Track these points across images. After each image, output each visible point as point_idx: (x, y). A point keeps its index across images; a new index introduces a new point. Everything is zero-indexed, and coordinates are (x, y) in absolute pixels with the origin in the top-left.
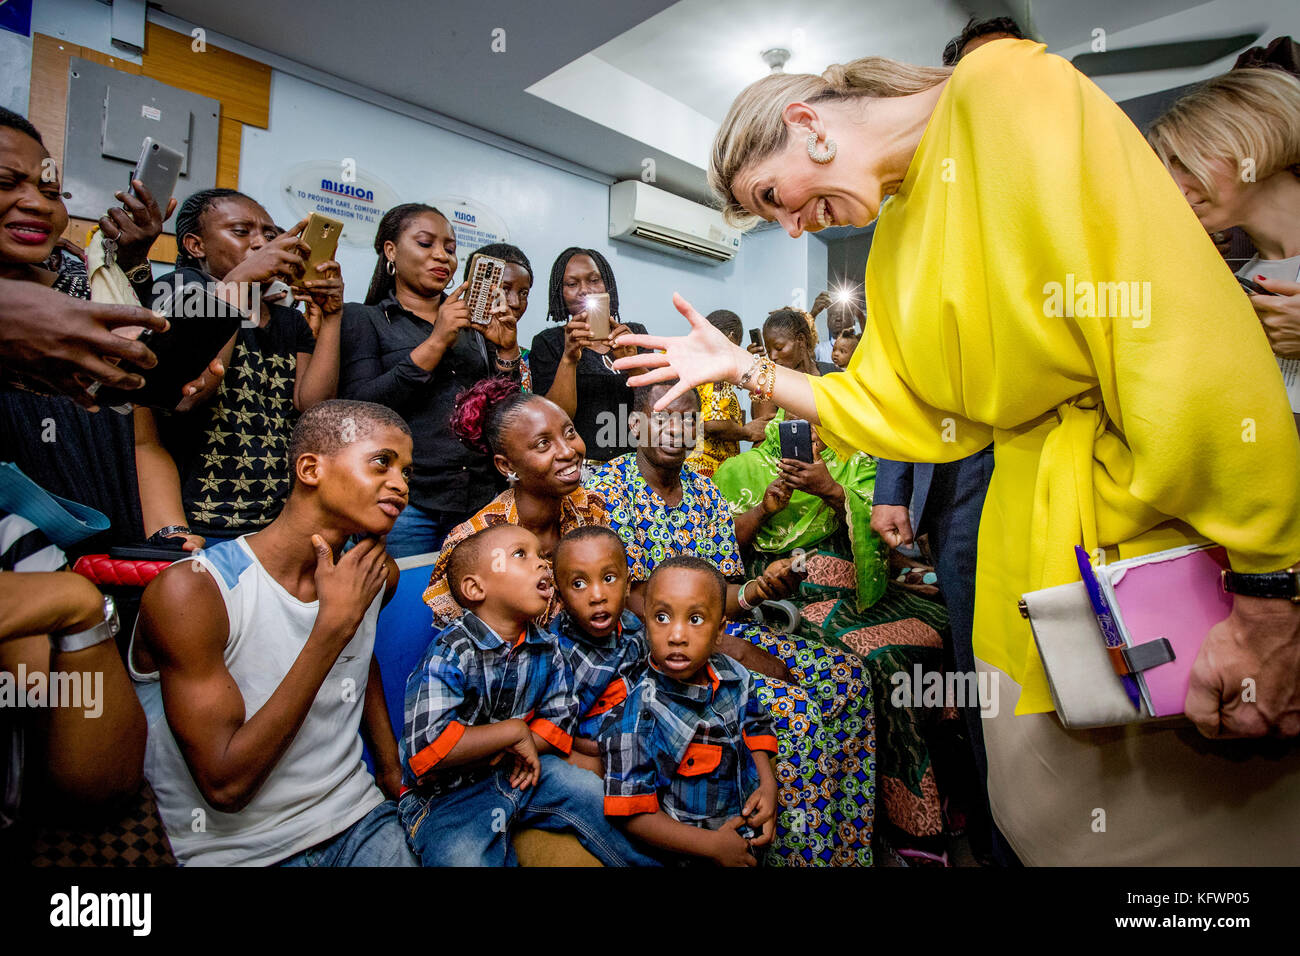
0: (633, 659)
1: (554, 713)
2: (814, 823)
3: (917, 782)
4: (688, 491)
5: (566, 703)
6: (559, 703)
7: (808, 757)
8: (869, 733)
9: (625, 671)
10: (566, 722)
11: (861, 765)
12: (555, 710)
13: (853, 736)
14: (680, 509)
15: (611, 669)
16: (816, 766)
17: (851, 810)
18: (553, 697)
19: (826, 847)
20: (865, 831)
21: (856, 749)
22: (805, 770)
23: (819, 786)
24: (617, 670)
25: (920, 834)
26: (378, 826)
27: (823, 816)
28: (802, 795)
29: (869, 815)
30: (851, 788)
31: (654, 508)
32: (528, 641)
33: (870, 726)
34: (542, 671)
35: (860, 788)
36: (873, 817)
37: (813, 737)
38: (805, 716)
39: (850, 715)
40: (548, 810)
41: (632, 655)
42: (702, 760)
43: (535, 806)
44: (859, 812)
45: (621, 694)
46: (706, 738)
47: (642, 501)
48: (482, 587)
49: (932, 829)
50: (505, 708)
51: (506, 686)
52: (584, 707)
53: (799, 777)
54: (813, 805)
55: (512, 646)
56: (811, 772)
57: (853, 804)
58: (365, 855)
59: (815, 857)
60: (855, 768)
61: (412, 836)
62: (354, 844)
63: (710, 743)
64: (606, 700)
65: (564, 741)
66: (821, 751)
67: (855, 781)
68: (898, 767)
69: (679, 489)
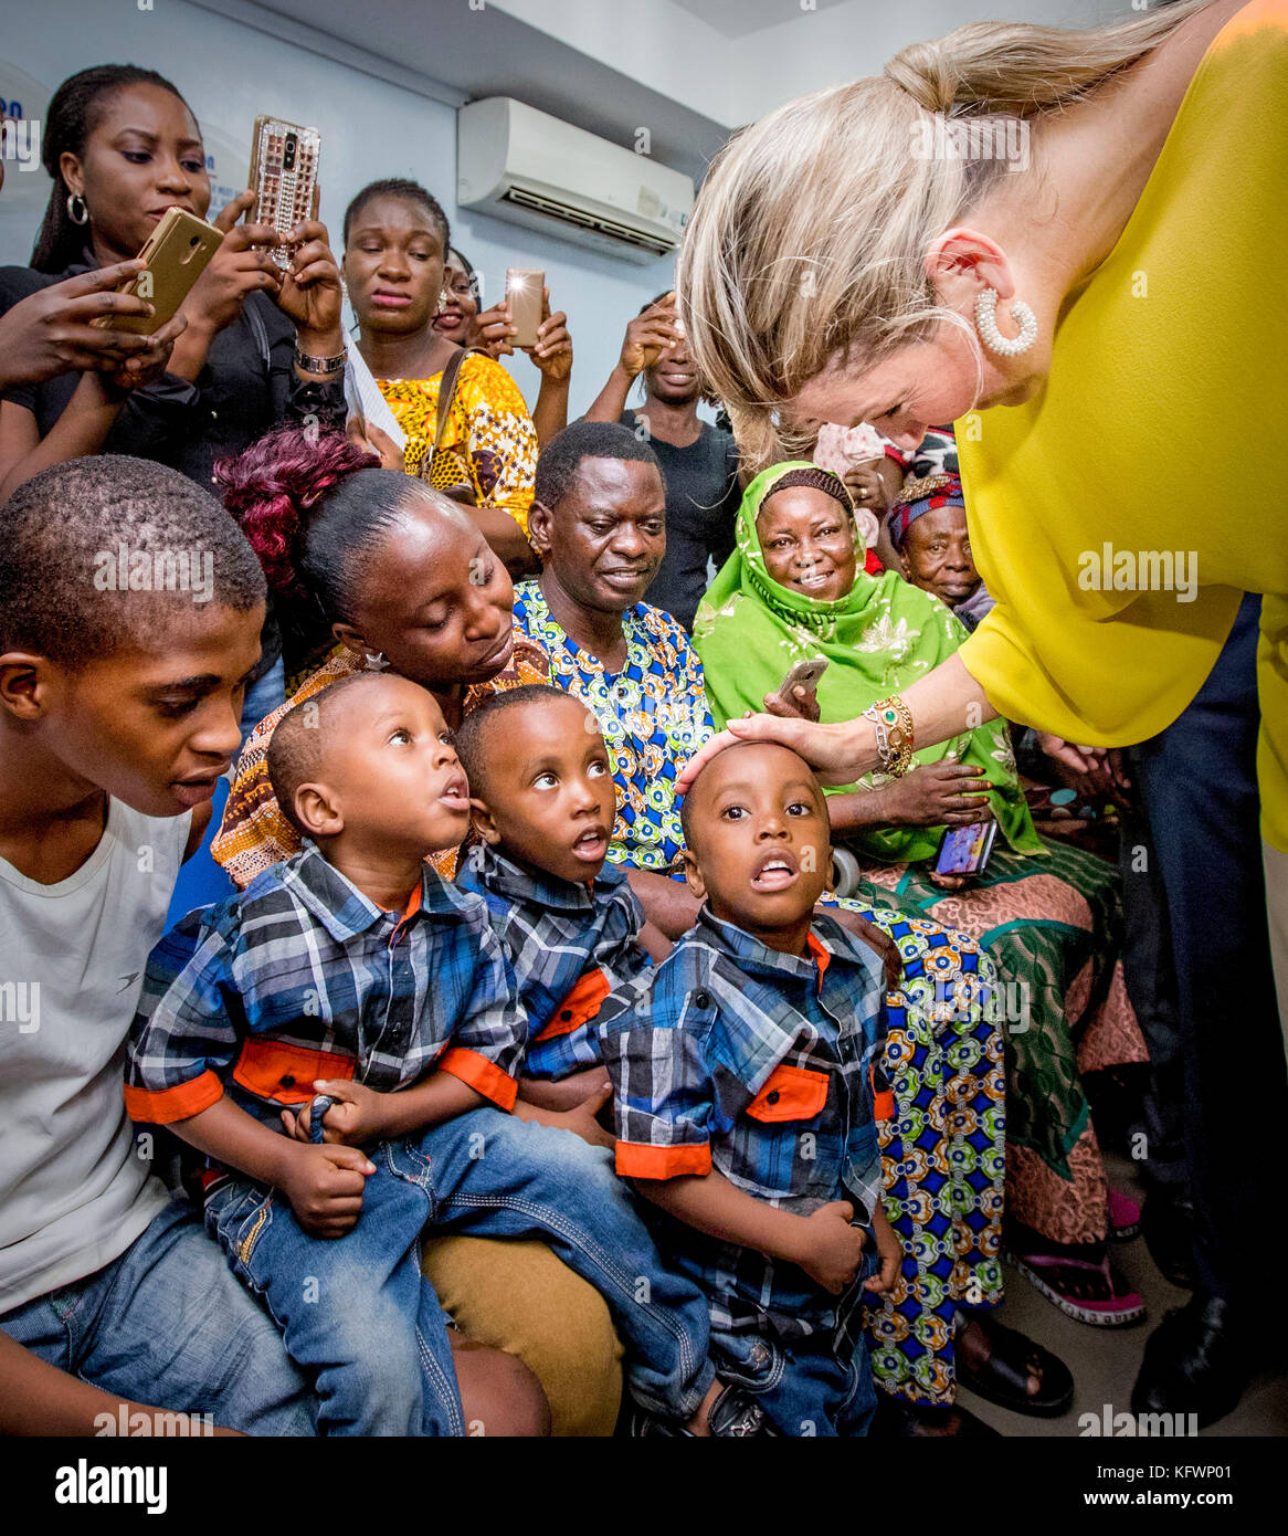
0: (619, 936)
1: (485, 1039)
2: (921, 1216)
3: (1062, 1154)
4: (636, 639)
5: (505, 1019)
6: (494, 1023)
7: (913, 1104)
8: (993, 1066)
9: (605, 957)
10: (508, 1054)
11: (980, 1121)
12: (488, 1033)
13: (964, 1074)
14: (628, 675)
15: (582, 952)
16: (926, 1118)
17: (962, 1199)
18: (483, 1011)
19: (943, 1256)
20: (988, 1234)
21: (970, 1094)
22: (907, 1126)
23: (930, 1153)
24: (591, 955)
25: (1066, 1240)
26: (169, 1243)
27: (936, 1204)
28: (901, 1169)
29: (994, 1205)
30: (961, 1161)
31: (587, 678)
32: (427, 907)
33: (995, 1055)
34: (464, 964)
35: (979, 1161)
36: (1001, 1209)
37: (920, 1070)
38: (906, 1034)
39: (959, 1037)
40: (493, 1202)
41: (615, 928)
42: (793, 1096)
43: (469, 1195)
44: (977, 1201)
45: (600, 998)
46: (803, 1057)
47: (564, 669)
48: (333, 807)
49: (1089, 1234)
50: (399, 1032)
51: (399, 993)
52: (536, 1022)
53: (897, 1139)
54: (920, 1186)
55: (397, 918)
56: (916, 1129)
57: (966, 1189)
58: (153, 1294)
59: (922, 1271)
60: (968, 1128)
61: (244, 1258)
62: (132, 1275)
63: (809, 1066)
64: (573, 1009)
65: (501, 1085)
66: (934, 1092)
67: (968, 1150)
68: (1029, 1127)
69: (621, 641)
